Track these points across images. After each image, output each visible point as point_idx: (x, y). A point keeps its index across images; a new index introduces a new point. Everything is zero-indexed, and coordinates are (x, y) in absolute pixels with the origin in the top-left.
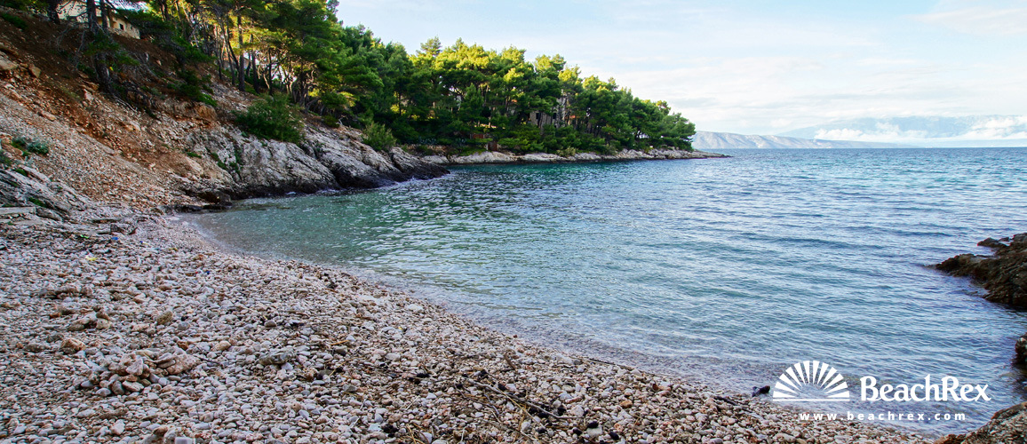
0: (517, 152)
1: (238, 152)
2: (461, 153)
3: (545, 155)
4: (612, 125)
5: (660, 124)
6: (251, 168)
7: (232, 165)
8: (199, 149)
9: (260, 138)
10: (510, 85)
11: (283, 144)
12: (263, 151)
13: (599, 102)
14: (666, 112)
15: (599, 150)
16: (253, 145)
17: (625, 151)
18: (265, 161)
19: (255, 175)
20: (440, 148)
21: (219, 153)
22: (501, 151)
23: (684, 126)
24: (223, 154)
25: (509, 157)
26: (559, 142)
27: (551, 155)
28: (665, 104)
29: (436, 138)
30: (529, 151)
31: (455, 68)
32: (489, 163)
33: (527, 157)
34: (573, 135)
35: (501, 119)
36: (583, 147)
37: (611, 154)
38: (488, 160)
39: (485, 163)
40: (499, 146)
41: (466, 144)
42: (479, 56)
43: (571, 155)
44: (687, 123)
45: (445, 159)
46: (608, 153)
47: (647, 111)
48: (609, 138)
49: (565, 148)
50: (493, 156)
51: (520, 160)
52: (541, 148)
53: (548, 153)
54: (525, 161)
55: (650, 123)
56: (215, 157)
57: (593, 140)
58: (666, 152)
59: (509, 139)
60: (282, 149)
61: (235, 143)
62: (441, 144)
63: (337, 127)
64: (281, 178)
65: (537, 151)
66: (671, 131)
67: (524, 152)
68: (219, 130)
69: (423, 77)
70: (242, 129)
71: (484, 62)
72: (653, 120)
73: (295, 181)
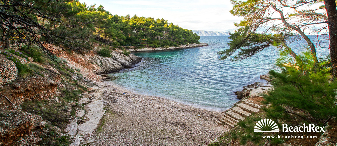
0: (153, 47)
1: (101, 61)
2: (138, 48)
3: (161, 48)
4: (178, 39)
5: (191, 37)
6: (105, 66)
7: (100, 65)
8: (93, 62)
9: (104, 57)
10: (151, 29)
11: (109, 58)
12: (106, 61)
13: (175, 33)
14: (192, 33)
15: (175, 46)
16: (103, 59)
17: (182, 45)
18: (107, 63)
19: (107, 67)
20: (132, 47)
21: (97, 62)
22: (149, 47)
23: (197, 37)
24: (98, 62)
25: (151, 49)
26: (164, 44)
27: (163, 48)
28: (191, 31)
29: (131, 44)
30: (157, 47)
31: (136, 25)
32: (146, 51)
33: (156, 49)
34: (168, 42)
35: (149, 39)
36: (171, 45)
37: (178, 47)
38: (146, 50)
39: (145, 51)
40: (148, 46)
41: (139, 45)
42: (142, 21)
43: (168, 47)
44: (198, 36)
45: (134, 50)
46: (177, 46)
47: (187, 33)
48: (177, 42)
49: (166, 46)
50: (147, 49)
51: (154, 50)
52: (160, 46)
53: (162, 47)
54: (156, 50)
55: (188, 37)
56: (97, 63)
57: (173, 43)
58: (193, 45)
59: (151, 44)
60: (110, 60)
61: (100, 59)
62: (132, 46)
63: (115, 50)
64: (112, 67)
65: (159, 47)
66: (194, 39)
67: (155, 48)
68: (95, 56)
69: (128, 28)
70: (100, 55)
71: (143, 23)
72: (189, 36)
73: (115, 68)
